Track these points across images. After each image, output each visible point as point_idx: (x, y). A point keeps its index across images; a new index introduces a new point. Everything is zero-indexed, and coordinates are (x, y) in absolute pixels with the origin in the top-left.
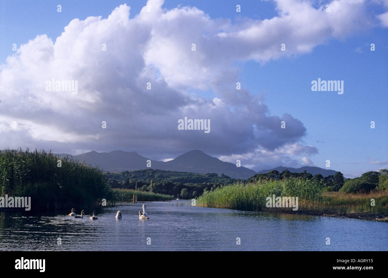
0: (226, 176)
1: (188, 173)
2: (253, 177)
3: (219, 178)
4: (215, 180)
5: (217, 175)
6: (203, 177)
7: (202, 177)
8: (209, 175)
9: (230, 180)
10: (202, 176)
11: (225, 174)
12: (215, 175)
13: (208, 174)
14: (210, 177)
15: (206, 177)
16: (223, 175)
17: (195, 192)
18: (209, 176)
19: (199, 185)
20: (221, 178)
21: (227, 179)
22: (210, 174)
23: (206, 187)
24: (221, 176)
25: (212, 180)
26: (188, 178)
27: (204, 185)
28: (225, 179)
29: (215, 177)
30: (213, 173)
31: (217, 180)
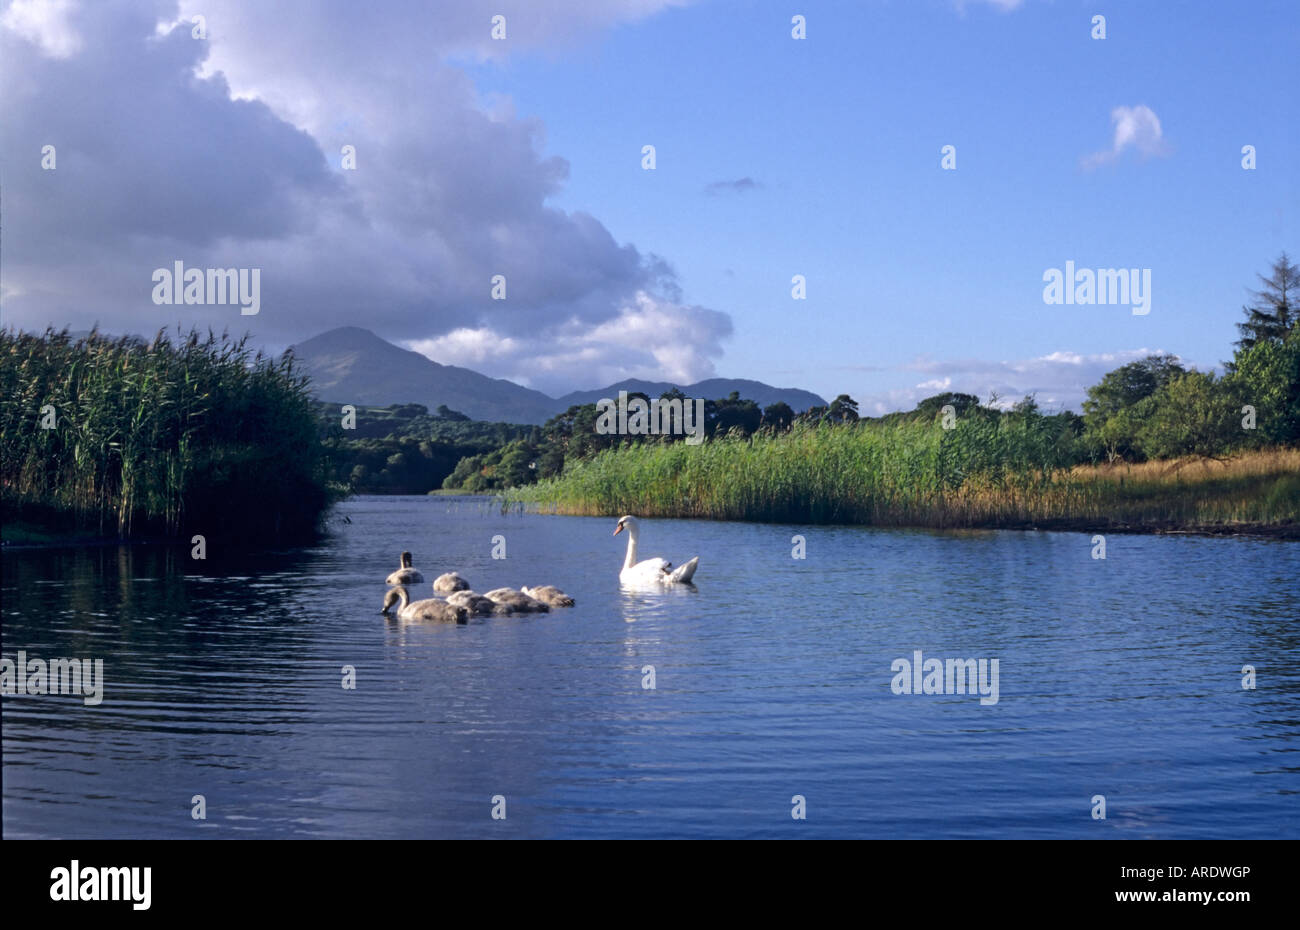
0: (456, 413)
1: (326, 407)
2: (565, 415)
3: (433, 420)
4: (421, 427)
5: (424, 410)
6: (380, 418)
7: (373, 417)
8: (396, 410)
9: (470, 426)
10: (377, 414)
11: (451, 408)
12: (419, 409)
13: (395, 407)
14: (401, 419)
15: (388, 418)
16: (444, 410)
17: (362, 467)
18: (397, 414)
19: (371, 445)
20: (438, 419)
21: (461, 423)
22: (402, 406)
23: (396, 453)
24: (438, 415)
25: (410, 427)
26: (329, 420)
27: (388, 443)
28: (453, 424)
29: (418, 417)
30: (411, 405)
31: (427, 427)
